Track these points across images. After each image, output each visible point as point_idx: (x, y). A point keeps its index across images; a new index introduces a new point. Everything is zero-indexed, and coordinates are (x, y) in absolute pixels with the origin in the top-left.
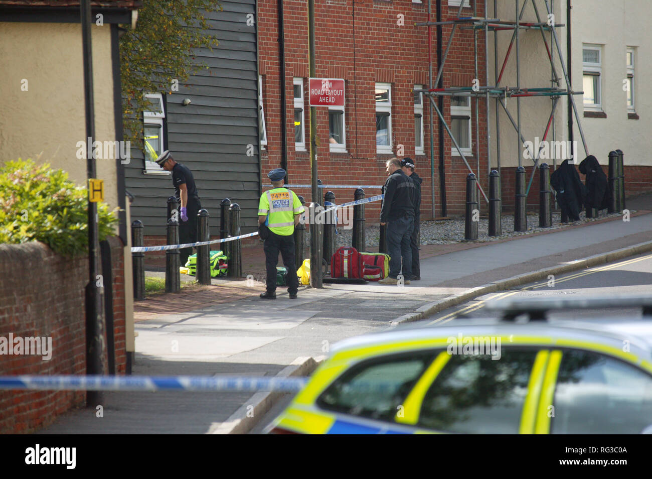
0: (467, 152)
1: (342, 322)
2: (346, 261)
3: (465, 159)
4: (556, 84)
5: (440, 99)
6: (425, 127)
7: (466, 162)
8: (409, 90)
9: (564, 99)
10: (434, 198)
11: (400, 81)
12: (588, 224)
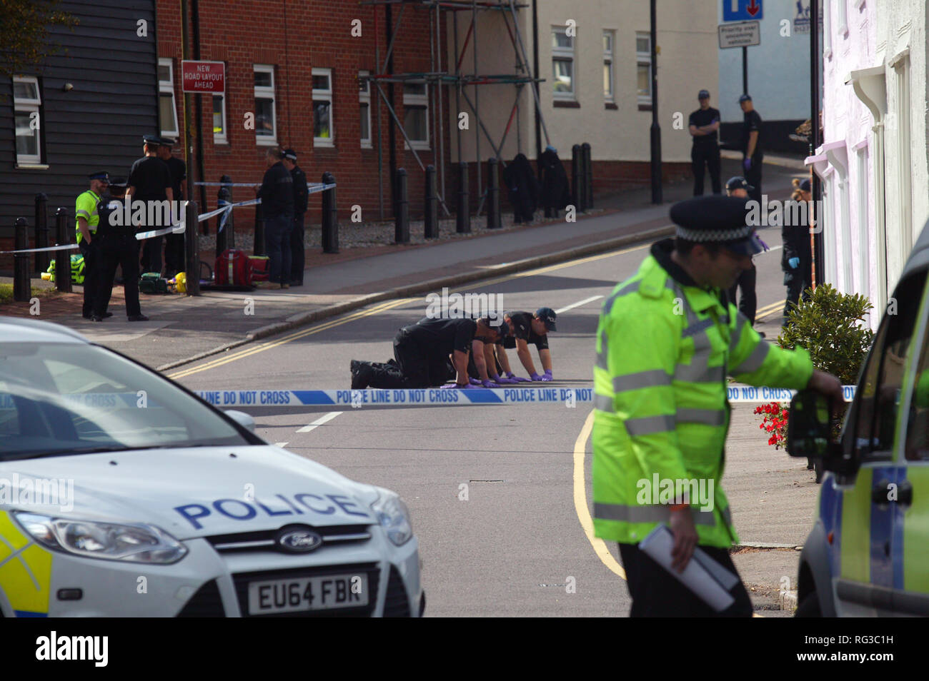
0: (423, 145)
1: (186, 334)
2: (231, 266)
3: (415, 154)
4: (521, 70)
5: (390, 87)
6: (373, 117)
7: (417, 157)
8: (353, 77)
9: (529, 87)
10: (382, 196)
11: (341, 66)
12: (543, 224)
